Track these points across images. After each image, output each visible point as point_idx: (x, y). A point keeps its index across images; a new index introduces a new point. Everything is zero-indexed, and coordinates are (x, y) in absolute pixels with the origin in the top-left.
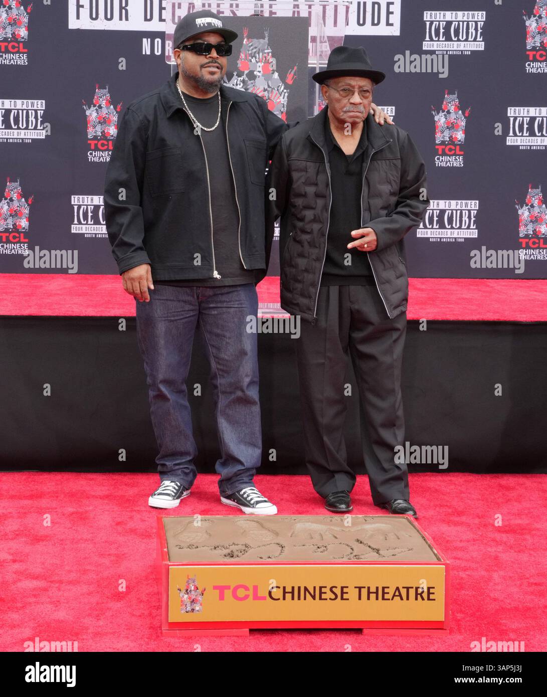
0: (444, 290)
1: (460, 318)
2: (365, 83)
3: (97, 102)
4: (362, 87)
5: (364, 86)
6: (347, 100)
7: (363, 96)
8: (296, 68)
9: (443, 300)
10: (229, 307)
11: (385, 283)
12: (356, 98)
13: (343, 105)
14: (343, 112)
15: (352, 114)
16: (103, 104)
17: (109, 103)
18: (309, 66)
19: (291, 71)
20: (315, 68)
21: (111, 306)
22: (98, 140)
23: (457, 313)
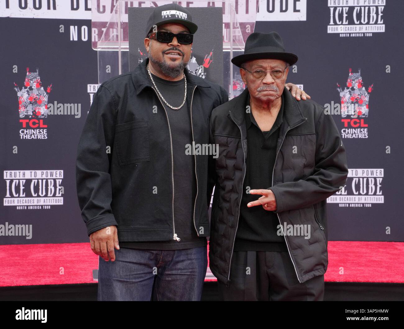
0: (354, 252)
1: (371, 280)
2: (277, 64)
3: (28, 84)
4: (273, 68)
5: (275, 67)
6: (260, 81)
7: (276, 76)
8: (212, 53)
9: (353, 263)
10: (183, 275)
11: (296, 249)
12: (269, 79)
13: (257, 85)
14: (258, 91)
15: (265, 93)
16: (34, 86)
17: (39, 85)
18: (224, 51)
19: (208, 56)
20: (229, 53)
21: (42, 275)
22: (30, 119)
23: (367, 275)
